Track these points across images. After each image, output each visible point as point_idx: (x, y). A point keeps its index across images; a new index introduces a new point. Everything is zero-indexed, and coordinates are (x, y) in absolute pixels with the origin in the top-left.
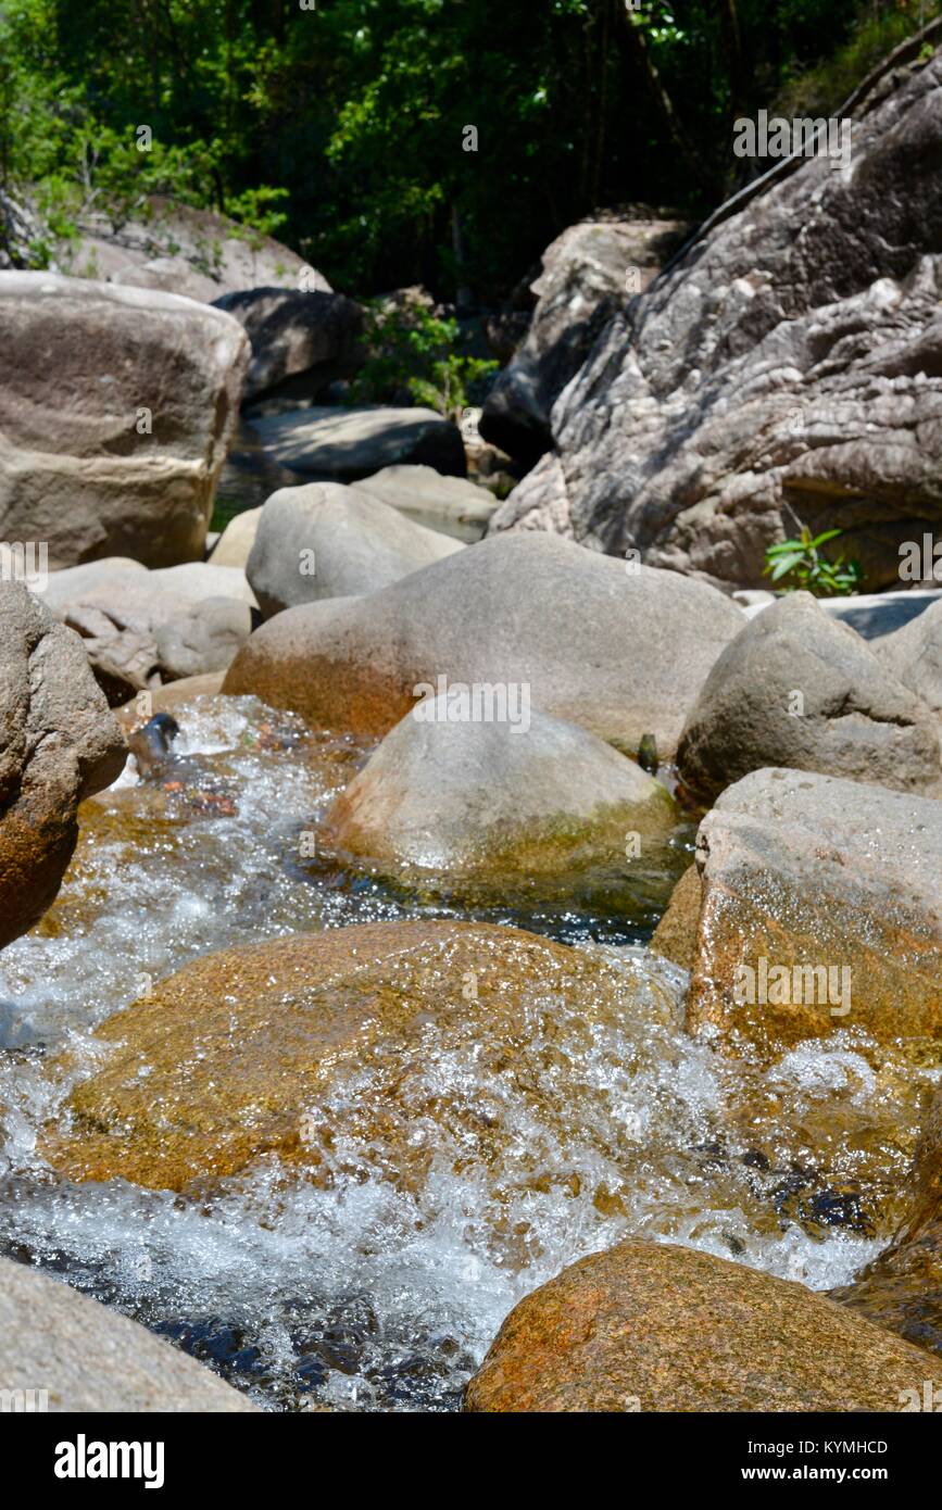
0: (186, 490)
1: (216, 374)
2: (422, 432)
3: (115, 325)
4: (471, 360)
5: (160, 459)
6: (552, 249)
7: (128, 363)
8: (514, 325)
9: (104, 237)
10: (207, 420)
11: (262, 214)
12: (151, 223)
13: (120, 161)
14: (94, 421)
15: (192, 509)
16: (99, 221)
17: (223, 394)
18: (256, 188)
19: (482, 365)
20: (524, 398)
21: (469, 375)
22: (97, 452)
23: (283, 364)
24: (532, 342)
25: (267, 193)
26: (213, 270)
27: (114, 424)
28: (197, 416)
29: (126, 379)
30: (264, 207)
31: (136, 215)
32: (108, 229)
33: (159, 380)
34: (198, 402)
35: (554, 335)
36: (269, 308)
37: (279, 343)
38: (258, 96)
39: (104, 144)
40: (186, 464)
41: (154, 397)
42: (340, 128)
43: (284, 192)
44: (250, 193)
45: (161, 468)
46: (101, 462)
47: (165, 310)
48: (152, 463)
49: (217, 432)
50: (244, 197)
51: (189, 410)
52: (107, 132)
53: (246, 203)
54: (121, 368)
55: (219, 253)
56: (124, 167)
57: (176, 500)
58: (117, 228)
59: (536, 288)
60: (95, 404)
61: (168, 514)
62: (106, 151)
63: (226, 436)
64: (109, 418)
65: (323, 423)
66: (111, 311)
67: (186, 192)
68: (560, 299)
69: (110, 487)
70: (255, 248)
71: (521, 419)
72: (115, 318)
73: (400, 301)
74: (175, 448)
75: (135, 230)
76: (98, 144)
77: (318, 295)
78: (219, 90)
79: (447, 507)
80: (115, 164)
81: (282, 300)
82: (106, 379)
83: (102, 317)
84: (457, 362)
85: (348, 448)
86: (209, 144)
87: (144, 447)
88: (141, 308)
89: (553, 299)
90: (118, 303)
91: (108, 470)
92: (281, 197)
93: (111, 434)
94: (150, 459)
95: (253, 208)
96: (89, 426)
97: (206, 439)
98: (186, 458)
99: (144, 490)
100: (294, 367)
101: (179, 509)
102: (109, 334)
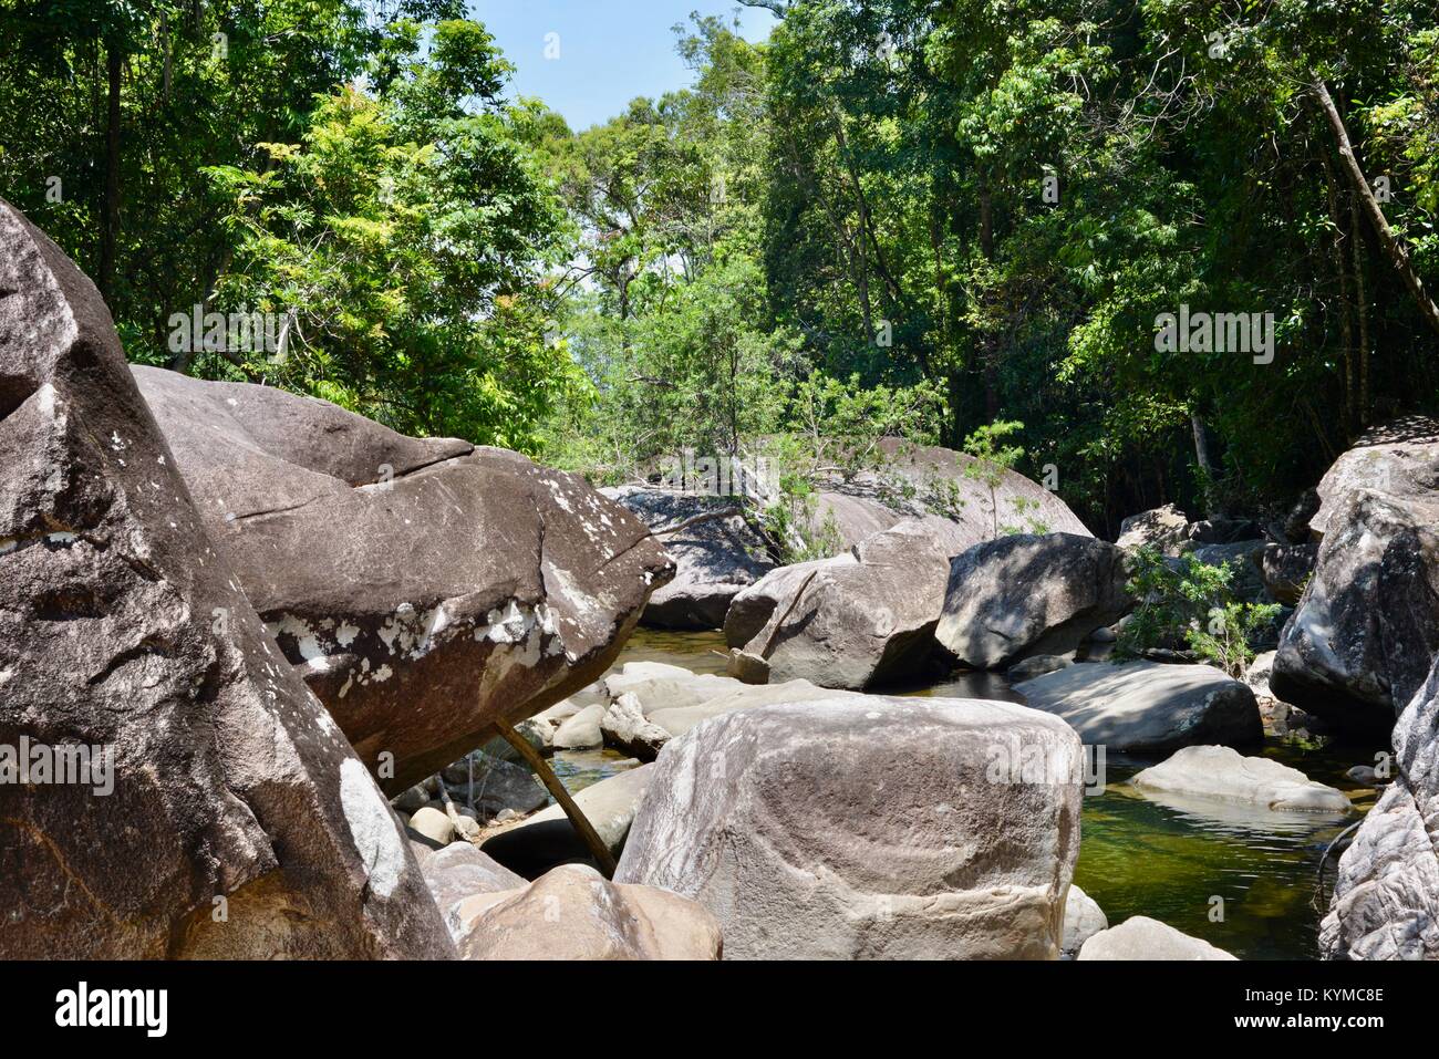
0: (1035, 919)
1: (1055, 790)
2: (1210, 697)
3: (947, 750)
4: (1249, 605)
5: (1005, 888)
6: (1328, 478)
7: (963, 789)
8: (1292, 560)
9: (837, 487)
10: (1051, 841)
11: (997, 449)
12: (883, 467)
13: (847, 408)
14: (932, 854)
15: (1043, 939)
16: (829, 472)
17: (1065, 811)
18: (989, 423)
19: (1263, 610)
20: (1319, 652)
21: (1250, 621)
22: (939, 887)
23: (1043, 618)
24: (1319, 586)
25: (1000, 427)
26: (949, 509)
27: (953, 857)
28: (1040, 838)
29: (963, 806)
30: (999, 443)
31: (868, 462)
32: (840, 478)
33: (997, 805)
34: (1039, 823)
35: (1345, 577)
36: (1022, 557)
37: (1037, 596)
38: (974, 317)
39: (829, 395)
40: (1033, 891)
41: (993, 823)
42: (1068, 354)
43: (1020, 425)
44: (984, 428)
45: (1006, 898)
46: (944, 898)
47: (995, 725)
48: (995, 894)
49: (1061, 853)
50: (977, 434)
51: (1031, 832)
52: (832, 382)
53: (981, 439)
54: (956, 795)
55: (954, 491)
56: (851, 414)
57: (1025, 931)
58: (848, 477)
59: (1316, 524)
60: (932, 836)
61: (1018, 947)
62: (831, 403)
63: (1071, 855)
64: (948, 849)
65: (1100, 686)
66: (941, 735)
67: (917, 434)
68: (1345, 537)
69: (955, 924)
70: (992, 485)
71: (1318, 674)
72: (946, 742)
73: (1153, 524)
74: (1019, 874)
75: (867, 476)
76: (823, 396)
77: (1071, 540)
78: (930, 305)
79: (1255, 792)
80: (842, 413)
81: (1035, 548)
82: (942, 808)
83: (933, 743)
84: (1236, 608)
85: (1134, 720)
86: (935, 384)
87: (987, 876)
88: (969, 727)
89: (1338, 537)
90: (947, 724)
91: (952, 906)
92: (1015, 429)
93: (951, 868)
94: (994, 889)
95: (986, 444)
96: (928, 860)
97: (1051, 861)
98: (1030, 884)
99: (991, 924)
100: (1053, 620)
101: (1029, 940)
102: (941, 761)
